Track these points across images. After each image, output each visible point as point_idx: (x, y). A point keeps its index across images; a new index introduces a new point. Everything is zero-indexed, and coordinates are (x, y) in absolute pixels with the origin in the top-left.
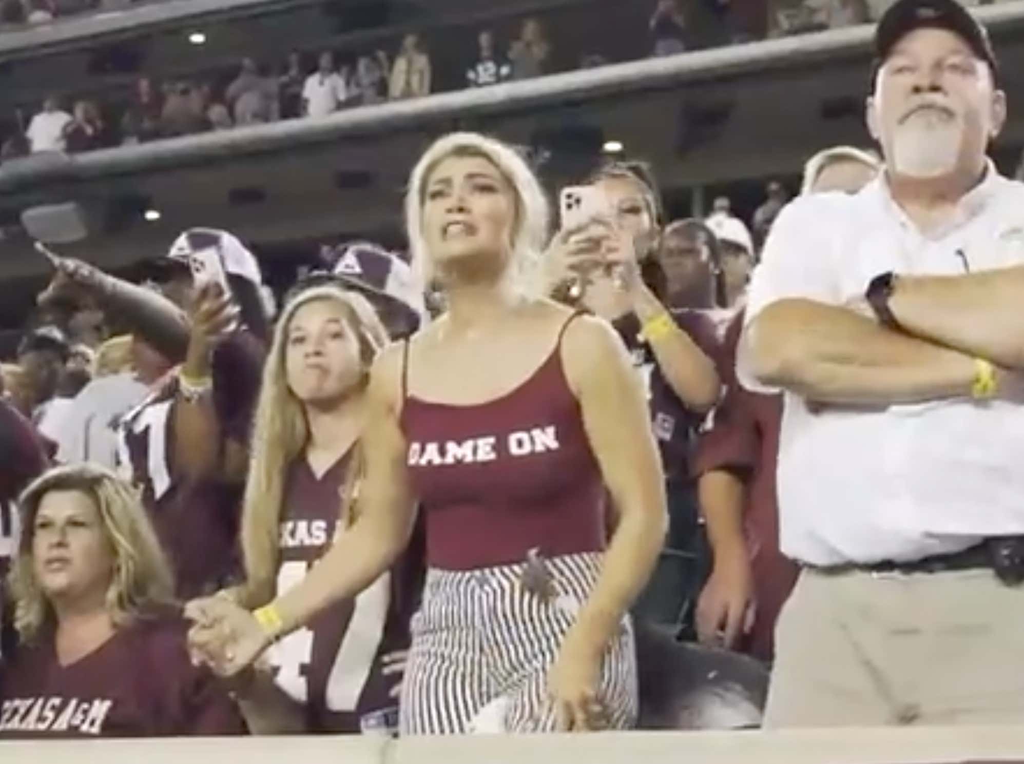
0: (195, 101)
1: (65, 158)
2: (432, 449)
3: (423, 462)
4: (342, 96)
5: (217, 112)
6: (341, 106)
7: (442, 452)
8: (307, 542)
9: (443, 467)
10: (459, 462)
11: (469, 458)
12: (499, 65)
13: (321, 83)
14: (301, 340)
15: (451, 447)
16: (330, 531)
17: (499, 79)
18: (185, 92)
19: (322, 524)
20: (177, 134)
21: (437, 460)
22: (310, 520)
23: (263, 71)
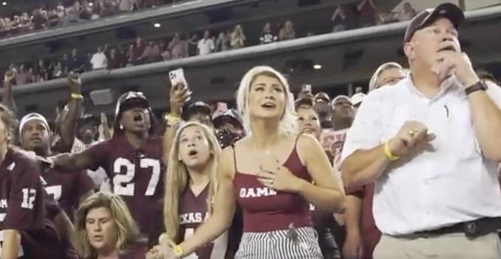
0: (156, 49)
1: (106, 72)
2: (251, 191)
3: (248, 196)
4: (213, 48)
5: (165, 54)
6: (212, 51)
7: (255, 192)
8: (194, 221)
9: (257, 198)
10: (263, 196)
11: (266, 194)
12: (274, 36)
13: (205, 43)
14: (186, 140)
15: (259, 190)
16: (203, 216)
17: (273, 41)
18: (153, 46)
19: (200, 214)
20: (149, 62)
21: (254, 195)
22: (194, 213)
23: (183, 38)
